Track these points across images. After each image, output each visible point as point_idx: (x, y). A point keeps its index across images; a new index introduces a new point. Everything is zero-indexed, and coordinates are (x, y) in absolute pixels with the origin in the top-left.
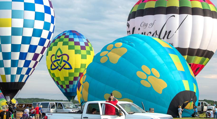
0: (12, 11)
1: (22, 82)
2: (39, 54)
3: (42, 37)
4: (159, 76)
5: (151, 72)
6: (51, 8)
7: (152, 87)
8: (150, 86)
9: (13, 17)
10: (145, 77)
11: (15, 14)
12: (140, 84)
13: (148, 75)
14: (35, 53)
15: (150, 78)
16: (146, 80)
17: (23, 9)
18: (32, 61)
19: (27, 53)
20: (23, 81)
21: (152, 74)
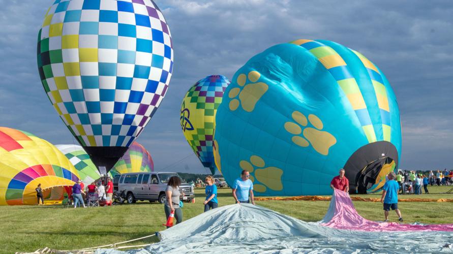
0: (100, 37)
1: (122, 146)
2: (149, 105)
3: (149, 79)
4: (321, 127)
5: (308, 121)
6: (164, 33)
7: (311, 146)
8: (307, 144)
9: (99, 47)
10: (299, 131)
11: (104, 42)
12: (292, 143)
13: (303, 128)
14: (141, 104)
15: (306, 132)
16: (301, 135)
17: (117, 34)
18: (136, 115)
19: (127, 103)
20: (124, 144)
21: (310, 125)
